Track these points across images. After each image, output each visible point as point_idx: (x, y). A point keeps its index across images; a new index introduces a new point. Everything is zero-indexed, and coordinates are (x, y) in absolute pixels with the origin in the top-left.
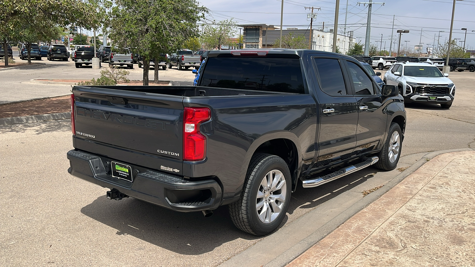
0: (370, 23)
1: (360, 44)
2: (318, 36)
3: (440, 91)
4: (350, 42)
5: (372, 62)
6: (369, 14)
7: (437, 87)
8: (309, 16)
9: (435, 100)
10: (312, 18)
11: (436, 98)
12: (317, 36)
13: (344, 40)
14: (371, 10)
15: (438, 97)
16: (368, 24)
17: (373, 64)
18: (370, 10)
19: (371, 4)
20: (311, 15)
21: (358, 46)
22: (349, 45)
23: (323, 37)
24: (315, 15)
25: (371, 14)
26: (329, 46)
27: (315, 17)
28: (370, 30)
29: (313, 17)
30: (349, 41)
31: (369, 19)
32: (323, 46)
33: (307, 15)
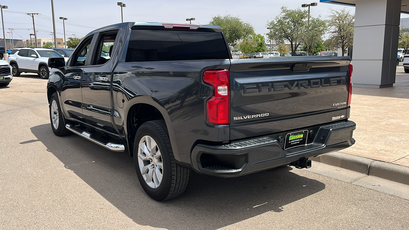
3: (4, 72)
7: (2, 68)
9: (3, 79)
11: (4, 77)
15: (5, 77)
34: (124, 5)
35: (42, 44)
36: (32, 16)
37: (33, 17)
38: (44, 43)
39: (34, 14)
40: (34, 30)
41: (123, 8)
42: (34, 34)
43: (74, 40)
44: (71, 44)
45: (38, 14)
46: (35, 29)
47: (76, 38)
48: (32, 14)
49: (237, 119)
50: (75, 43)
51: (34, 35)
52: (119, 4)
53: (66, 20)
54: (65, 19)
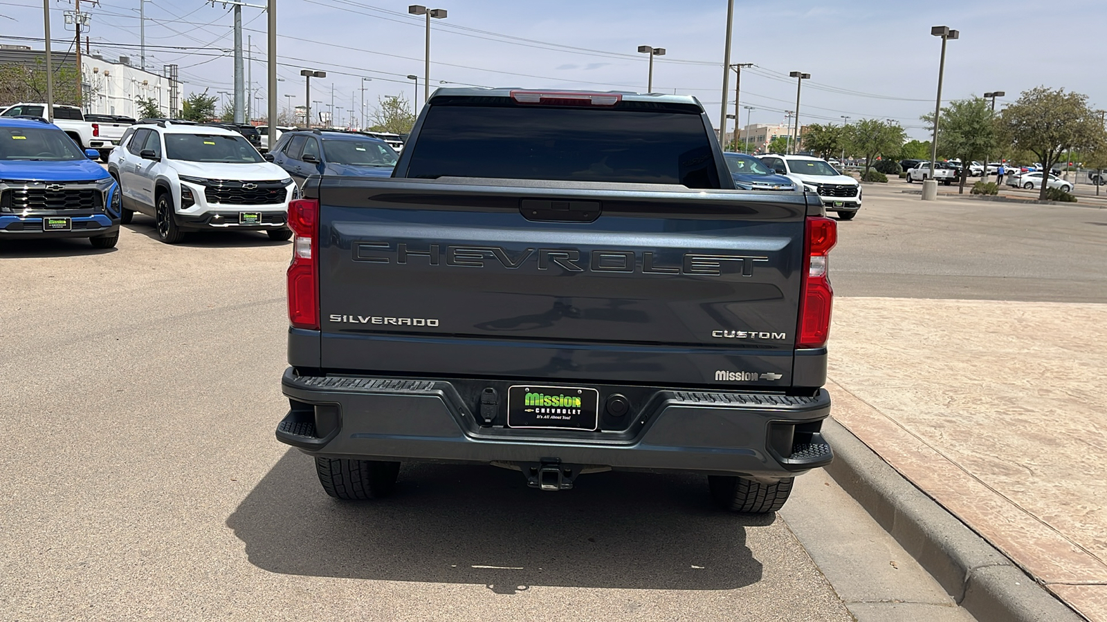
0: (241, 48)
1: (207, 97)
2: (96, 72)
4: (171, 90)
5: (259, 139)
6: (238, 28)
8: (69, 19)
10: (78, 25)
12: (92, 71)
13: (159, 85)
14: (240, 20)
16: (238, 50)
17: (262, 143)
18: (237, 20)
19: (240, 5)
20: (75, 16)
21: (201, 101)
22: (169, 98)
23: (106, 75)
24: (86, 18)
25: (240, 27)
26: (123, 97)
27: (86, 23)
28: (242, 65)
29: (81, 21)
30: (170, 88)
31: (238, 38)
32: (109, 97)
33: (65, 16)
34: (953, 34)
35: (768, 139)
36: (736, 70)
37: (738, 73)
38: (773, 139)
39: (743, 65)
40: (737, 105)
41: (948, 41)
42: (734, 114)
43: (824, 130)
44: (814, 141)
45: (751, 65)
46: (740, 103)
47: (830, 127)
48: (738, 65)
49: (339, 320)
50: (824, 140)
51: (734, 117)
52: (936, 31)
53: (805, 78)
54: (805, 76)
